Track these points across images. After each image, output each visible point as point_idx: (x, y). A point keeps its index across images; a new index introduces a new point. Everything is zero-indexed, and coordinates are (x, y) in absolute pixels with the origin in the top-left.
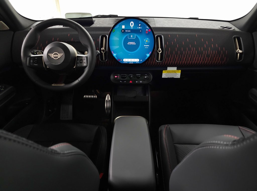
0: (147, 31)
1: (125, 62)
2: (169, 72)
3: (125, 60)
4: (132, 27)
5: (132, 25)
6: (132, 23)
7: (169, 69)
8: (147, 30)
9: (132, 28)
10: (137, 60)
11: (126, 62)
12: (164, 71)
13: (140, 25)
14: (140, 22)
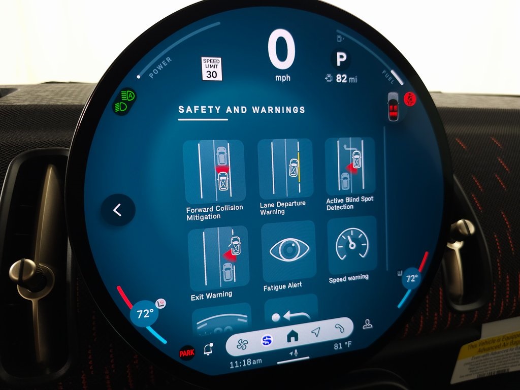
0: (393, 102)
1: (240, 359)
2: (486, 346)
3: (242, 344)
4: (282, 72)
5: (282, 53)
6: (281, 43)
7: (491, 331)
8: (393, 95)
9: (288, 77)
10: (341, 328)
11: (254, 357)
12: (465, 349)
13: (341, 57)
14: (341, 35)
